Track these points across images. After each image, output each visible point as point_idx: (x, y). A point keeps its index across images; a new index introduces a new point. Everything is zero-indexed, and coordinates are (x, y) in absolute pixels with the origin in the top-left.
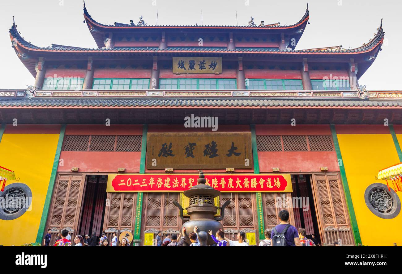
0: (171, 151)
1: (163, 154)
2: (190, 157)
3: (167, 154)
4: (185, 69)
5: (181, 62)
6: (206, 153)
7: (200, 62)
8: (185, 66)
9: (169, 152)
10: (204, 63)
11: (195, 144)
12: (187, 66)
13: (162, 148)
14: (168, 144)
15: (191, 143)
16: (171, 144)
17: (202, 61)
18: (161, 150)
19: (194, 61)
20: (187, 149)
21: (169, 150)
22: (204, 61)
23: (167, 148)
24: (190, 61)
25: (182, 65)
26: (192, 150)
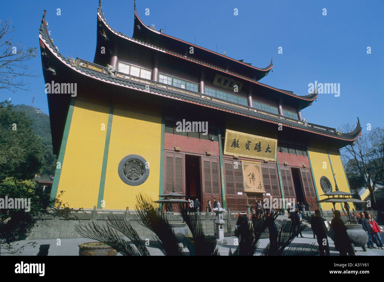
0: (238, 145)
1: (234, 145)
2: (248, 150)
3: (236, 146)
4: (221, 84)
5: (220, 78)
6: (256, 148)
7: (231, 82)
8: (221, 82)
9: (237, 145)
10: (233, 83)
11: (250, 142)
12: (222, 82)
13: (233, 142)
14: (237, 140)
15: (249, 141)
16: (238, 140)
17: (232, 82)
18: (233, 143)
19: (228, 80)
20: (246, 144)
21: (237, 144)
22: (233, 82)
23: (236, 142)
24: (225, 80)
25: (219, 81)
26: (249, 145)
